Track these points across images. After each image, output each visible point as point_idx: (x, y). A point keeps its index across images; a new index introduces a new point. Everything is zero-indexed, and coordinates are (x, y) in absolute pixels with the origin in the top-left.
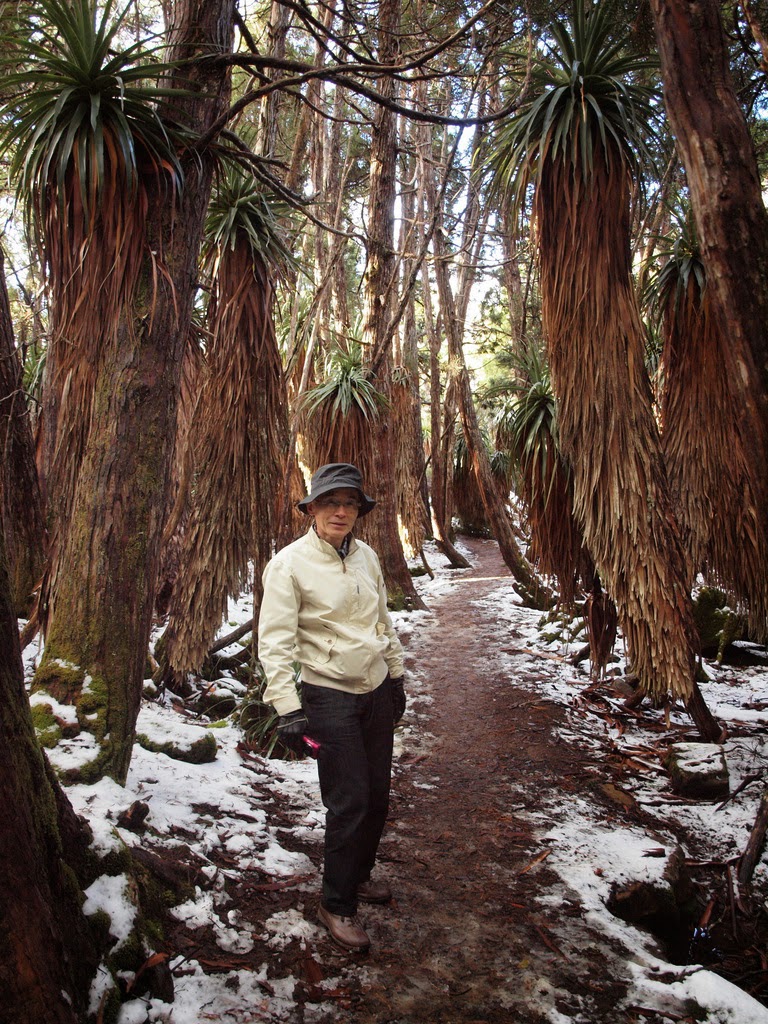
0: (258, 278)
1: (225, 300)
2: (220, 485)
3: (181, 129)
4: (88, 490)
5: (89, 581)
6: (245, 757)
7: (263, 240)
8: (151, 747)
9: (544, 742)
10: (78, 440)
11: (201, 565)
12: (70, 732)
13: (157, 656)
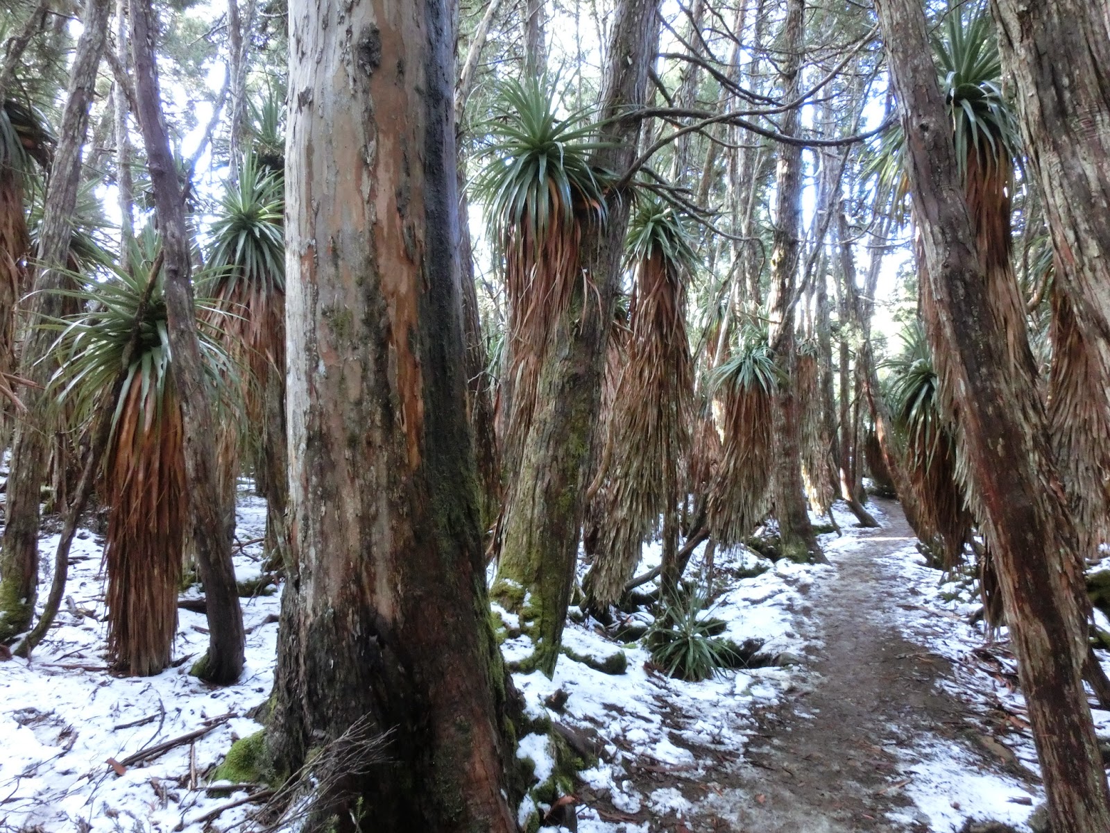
0: (670, 278)
1: (643, 298)
2: (638, 449)
3: (604, 173)
4: (533, 453)
5: (531, 522)
6: (650, 674)
7: (673, 247)
8: (575, 658)
9: (926, 691)
10: (527, 413)
11: (621, 513)
12: (513, 634)
13: (584, 588)
